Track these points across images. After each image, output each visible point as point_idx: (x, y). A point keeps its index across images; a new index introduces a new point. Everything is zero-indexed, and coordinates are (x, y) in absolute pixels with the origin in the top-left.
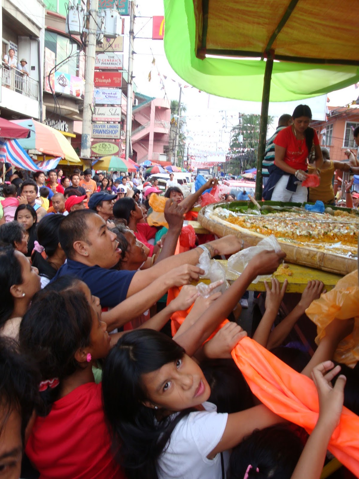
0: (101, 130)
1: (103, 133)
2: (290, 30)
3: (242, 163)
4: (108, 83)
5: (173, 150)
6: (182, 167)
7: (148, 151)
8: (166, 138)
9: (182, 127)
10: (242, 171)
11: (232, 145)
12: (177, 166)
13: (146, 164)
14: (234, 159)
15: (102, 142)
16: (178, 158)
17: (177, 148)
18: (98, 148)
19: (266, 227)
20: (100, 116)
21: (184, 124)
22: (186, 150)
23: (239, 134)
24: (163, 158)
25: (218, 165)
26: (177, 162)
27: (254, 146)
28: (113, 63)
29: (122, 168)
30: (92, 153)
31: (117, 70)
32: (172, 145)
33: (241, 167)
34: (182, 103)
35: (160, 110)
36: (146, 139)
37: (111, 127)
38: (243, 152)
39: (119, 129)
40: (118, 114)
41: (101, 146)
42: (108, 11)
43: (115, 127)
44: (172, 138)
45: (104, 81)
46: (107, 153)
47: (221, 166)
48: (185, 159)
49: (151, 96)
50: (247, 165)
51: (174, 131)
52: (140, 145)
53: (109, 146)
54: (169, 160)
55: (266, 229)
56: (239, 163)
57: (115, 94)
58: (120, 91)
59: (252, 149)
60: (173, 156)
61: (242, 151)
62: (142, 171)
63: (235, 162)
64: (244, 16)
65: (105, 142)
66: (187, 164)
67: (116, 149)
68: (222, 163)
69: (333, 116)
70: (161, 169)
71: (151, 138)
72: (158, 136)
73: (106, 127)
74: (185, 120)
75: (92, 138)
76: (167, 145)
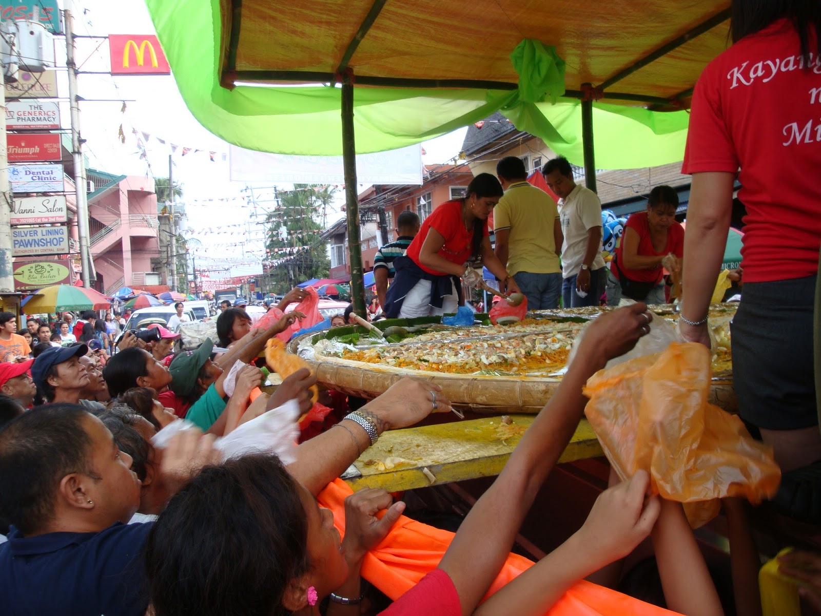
0: (29, 240)
1: (35, 246)
2: (380, 34)
3: (291, 272)
4: (34, 154)
5: (168, 264)
6: (187, 293)
7: (122, 271)
8: (153, 245)
9: (180, 222)
10: (292, 286)
11: (270, 245)
12: (178, 291)
13: (122, 295)
14: (276, 267)
15: (35, 262)
16: (179, 278)
17: (175, 260)
18: (27, 273)
19: (425, 361)
20: (25, 215)
21: (183, 218)
22: (190, 263)
23: (278, 226)
24: (153, 281)
25: (249, 282)
26: (177, 284)
27: (307, 242)
28: (41, 118)
29: (82, 305)
30: (17, 283)
31: (48, 130)
32: (164, 255)
33: (291, 279)
34: (174, 182)
35: (137, 197)
36: (116, 250)
37: (49, 232)
38: (291, 254)
39: (65, 236)
40: (60, 209)
41: (33, 270)
42: (22, 23)
43: (57, 232)
44: (165, 243)
45: (26, 150)
46: (46, 281)
47: (256, 282)
48: (191, 277)
49: (117, 173)
50: (299, 275)
51: (166, 231)
52: (107, 261)
53: (48, 269)
54: (163, 283)
55: (427, 364)
56: (286, 274)
57: (50, 172)
58: (60, 167)
59: (306, 247)
60: (170, 274)
61: (290, 251)
62: (117, 306)
63: (279, 272)
64: (305, 11)
65: (41, 261)
66: (196, 285)
67: (64, 272)
68: (256, 276)
69: (432, 178)
70: (151, 299)
71: (127, 246)
72: (139, 243)
73: (39, 233)
74: (184, 210)
75: (13, 257)
76: (156, 256)
